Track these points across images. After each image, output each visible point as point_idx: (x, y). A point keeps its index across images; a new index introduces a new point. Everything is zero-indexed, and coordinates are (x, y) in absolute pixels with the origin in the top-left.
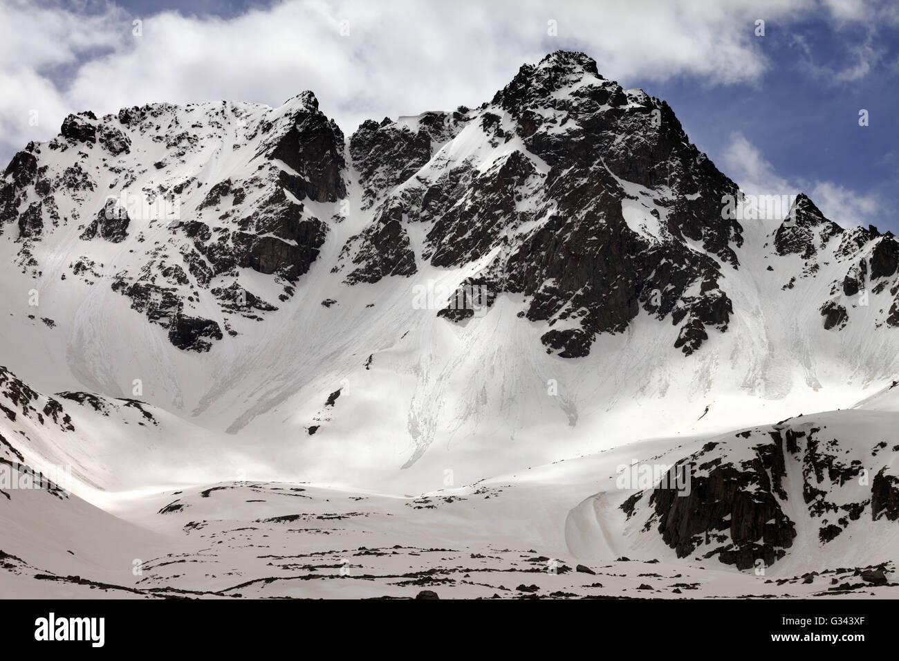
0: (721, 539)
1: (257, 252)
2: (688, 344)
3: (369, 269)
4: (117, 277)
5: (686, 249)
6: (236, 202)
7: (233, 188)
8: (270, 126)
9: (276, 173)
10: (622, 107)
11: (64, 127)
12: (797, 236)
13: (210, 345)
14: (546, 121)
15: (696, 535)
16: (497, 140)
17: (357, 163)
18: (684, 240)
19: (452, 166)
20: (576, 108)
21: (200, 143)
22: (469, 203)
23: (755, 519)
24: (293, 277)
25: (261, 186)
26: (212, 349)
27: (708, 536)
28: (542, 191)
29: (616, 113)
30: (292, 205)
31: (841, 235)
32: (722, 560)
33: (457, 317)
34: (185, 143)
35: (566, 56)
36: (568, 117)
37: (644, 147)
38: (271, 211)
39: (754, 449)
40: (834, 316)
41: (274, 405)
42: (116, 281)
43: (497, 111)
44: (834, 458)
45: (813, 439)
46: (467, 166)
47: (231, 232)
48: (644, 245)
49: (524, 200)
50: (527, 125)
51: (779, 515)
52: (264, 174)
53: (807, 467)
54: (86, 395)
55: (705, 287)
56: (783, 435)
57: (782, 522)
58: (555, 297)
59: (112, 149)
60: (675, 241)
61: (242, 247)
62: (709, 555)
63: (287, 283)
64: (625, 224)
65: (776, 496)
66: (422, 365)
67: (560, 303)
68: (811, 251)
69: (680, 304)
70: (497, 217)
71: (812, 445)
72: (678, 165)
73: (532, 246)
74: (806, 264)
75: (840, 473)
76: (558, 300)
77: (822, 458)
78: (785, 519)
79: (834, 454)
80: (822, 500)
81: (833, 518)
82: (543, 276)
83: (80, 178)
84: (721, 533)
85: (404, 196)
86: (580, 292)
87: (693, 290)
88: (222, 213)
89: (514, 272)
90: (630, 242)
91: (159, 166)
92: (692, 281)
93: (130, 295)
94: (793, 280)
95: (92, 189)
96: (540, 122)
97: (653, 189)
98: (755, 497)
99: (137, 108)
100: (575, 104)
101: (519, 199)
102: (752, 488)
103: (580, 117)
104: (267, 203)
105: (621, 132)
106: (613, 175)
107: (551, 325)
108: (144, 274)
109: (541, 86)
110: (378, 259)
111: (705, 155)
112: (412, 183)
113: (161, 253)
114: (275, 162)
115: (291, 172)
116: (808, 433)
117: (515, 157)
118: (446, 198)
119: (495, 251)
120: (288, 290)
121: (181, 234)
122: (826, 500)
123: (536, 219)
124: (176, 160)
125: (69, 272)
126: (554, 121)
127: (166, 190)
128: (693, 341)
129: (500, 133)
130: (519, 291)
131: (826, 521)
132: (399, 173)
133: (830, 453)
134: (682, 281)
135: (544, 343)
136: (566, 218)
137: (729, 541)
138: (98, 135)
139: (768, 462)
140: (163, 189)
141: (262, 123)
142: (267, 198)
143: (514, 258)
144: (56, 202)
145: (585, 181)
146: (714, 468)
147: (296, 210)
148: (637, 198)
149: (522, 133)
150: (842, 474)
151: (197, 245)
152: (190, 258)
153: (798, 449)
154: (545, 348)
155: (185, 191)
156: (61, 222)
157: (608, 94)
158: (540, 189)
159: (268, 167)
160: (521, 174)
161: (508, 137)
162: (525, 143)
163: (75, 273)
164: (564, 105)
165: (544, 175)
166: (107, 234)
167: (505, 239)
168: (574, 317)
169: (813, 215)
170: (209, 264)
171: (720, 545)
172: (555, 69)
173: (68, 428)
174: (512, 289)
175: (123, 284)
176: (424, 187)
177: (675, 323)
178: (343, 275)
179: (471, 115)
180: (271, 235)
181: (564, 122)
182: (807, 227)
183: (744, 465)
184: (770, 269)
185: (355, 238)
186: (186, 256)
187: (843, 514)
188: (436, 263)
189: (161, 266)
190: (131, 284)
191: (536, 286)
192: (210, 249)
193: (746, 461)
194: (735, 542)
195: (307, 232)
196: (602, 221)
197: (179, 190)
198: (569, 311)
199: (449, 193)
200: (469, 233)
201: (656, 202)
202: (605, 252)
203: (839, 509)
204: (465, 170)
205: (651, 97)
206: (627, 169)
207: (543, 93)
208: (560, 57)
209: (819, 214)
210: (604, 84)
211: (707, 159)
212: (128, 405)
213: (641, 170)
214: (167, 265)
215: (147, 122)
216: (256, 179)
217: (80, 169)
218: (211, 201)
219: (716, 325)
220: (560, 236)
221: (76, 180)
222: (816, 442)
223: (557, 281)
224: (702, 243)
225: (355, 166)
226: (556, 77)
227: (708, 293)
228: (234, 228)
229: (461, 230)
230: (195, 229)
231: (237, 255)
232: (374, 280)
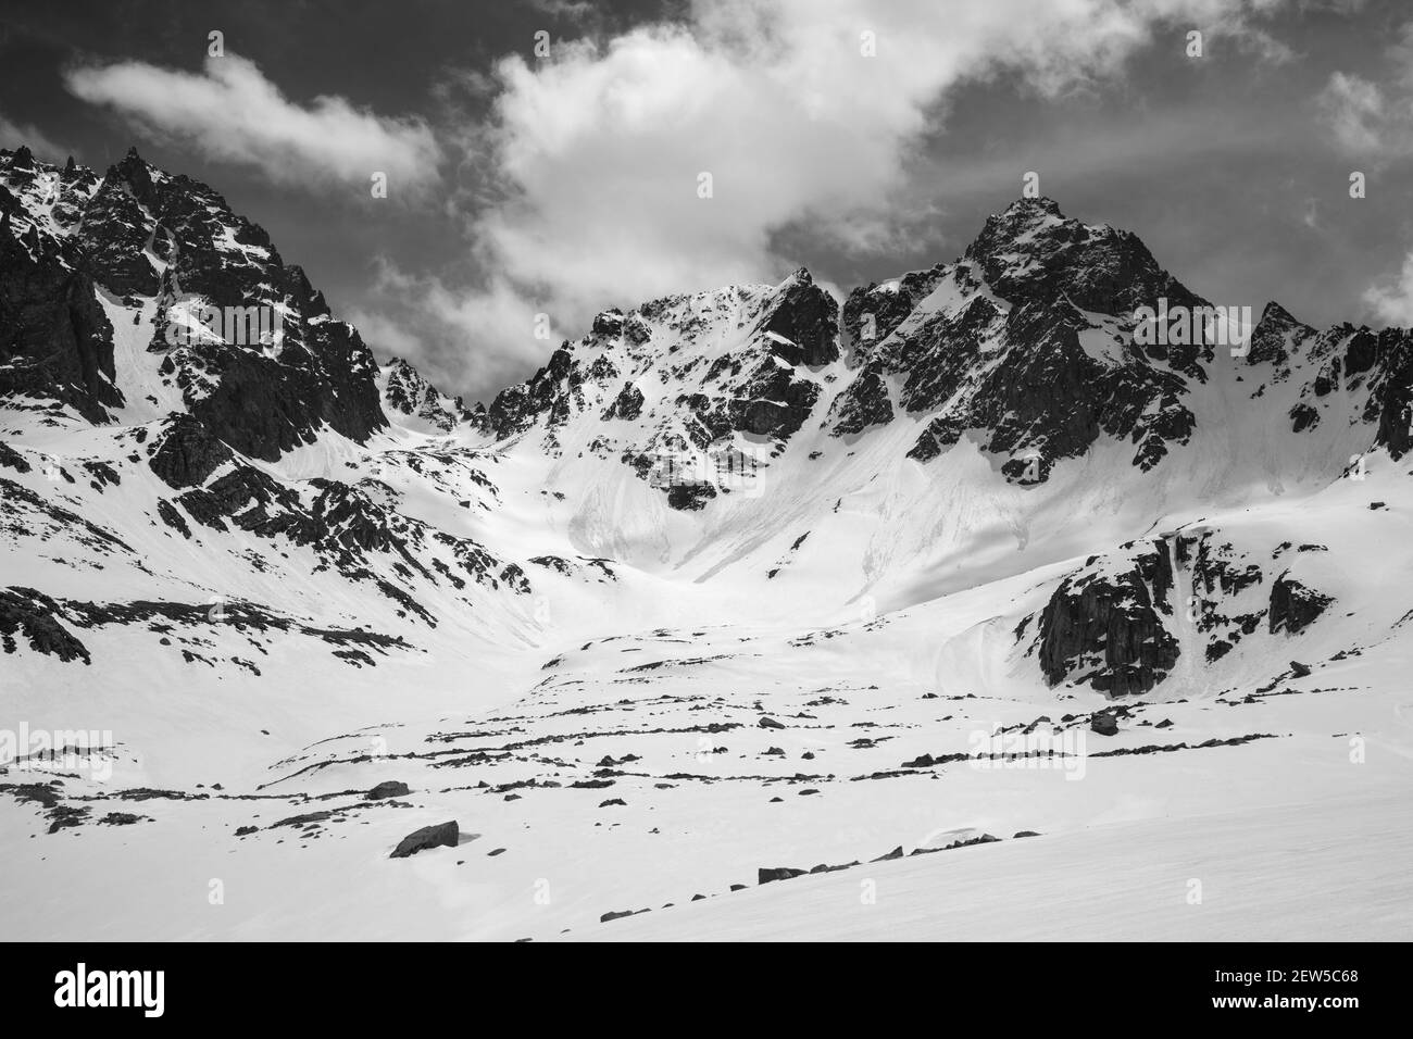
0: (1095, 662)
1: (751, 415)
2: (1146, 461)
3: (852, 420)
4: (627, 451)
5: (1149, 369)
6: (733, 373)
7: (732, 361)
8: (769, 302)
9: (769, 343)
10: (1083, 242)
11: (595, 324)
12: (1268, 344)
13: (704, 504)
14: (1010, 265)
15: (1070, 659)
16: (968, 289)
17: (849, 327)
18: (1148, 361)
19: (927, 319)
20: (1038, 250)
21: (710, 325)
22: (938, 350)
23: (1130, 638)
24: (784, 435)
25: (756, 356)
26: (706, 507)
27: (1082, 660)
28: (1004, 331)
29: (1077, 249)
30: (781, 371)
31: (1314, 337)
32: (1094, 686)
33: (925, 456)
34: (696, 327)
35: (1029, 202)
36: (1031, 259)
37: (1106, 276)
38: (763, 378)
39: (1133, 560)
40: (1304, 418)
41: (746, 553)
42: (625, 454)
43: (968, 263)
44: (1226, 564)
45: (1205, 545)
46: (941, 317)
47: (727, 400)
48: (1102, 369)
49: (987, 342)
50: (993, 270)
51: (1159, 632)
52: (758, 346)
53: (1197, 576)
54: (553, 559)
55: (1164, 403)
56: (1171, 544)
57: (1162, 640)
58: (1014, 429)
59: (635, 339)
60: (1138, 363)
61: (737, 413)
62: (1080, 682)
63: (779, 441)
64: (1082, 351)
65: (1158, 612)
66: (888, 504)
67: (1020, 433)
68: (1282, 357)
69: (1140, 423)
70: (963, 360)
71: (1204, 551)
72: (1141, 290)
73: (992, 383)
74: (1277, 371)
75: (1232, 581)
76: (1017, 431)
77: (1213, 565)
78: (1167, 637)
79: (1227, 559)
80: (1212, 612)
81: (1222, 633)
82: (1003, 409)
83: (605, 368)
84: (1095, 656)
85: (884, 351)
86: (1038, 421)
87: (1153, 408)
88: (721, 384)
89: (978, 409)
90: (1087, 368)
91: (673, 349)
92: (1152, 399)
93: (636, 465)
94: (1263, 387)
95: (616, 376)
96: (1005, 268)
97: (1117, 316)
98: (1129, 613)
99: (657, 301)
100: (1037, 246)
101: (983, 340)
102: (1126, 604)
103: (1043, 257)
104: (759, 371)
105: (1083, 266)
106: (1076, 308)
107: (1011, 454)
108: (649, 445)
109: (1005, 233)
110: (859, 411)
111: (1173, 278)
112: (892, 338)
113: (666, 425)
114: (769, 334)
115: (783, 340)
116: (1200, 539)
117: (978, 301)
118: (922, 349)
119: (961, 391)
120: (779, 447)
121: (685, 406)
122: (1216, 612)
123: (998, 357)
124: (689, 343)
125: (586, 451)
126: (1018, 265)
127: (677, 370)
128: (1151, 457)
129: (970, 283)
130: (984, 426)
131: (1215, 636)
132: (884, 330)
133: (1222, 559)
134: (1142, 399)
135: (1004, 473)
136: (1023, 352)
137: (1104, 664)
138: (623, 329)
139: (1149, 574)
140: (675, 369)
141: (763, 301)
142: (759, 367)
143: (977, 396)
144: (583, 391)
145: (1040, 315)
146: (1088, 583)
147: (785, 375)
148: (1101, 327)
149: (988, 279)
150: (1235, 581)
151: (698, 415)
152: (691, 427)
153: (1189, 557)
154: (1004, 478)
155: (693, 369)
156: (585, 407)
157: (1069, 232)
158: (1002, 329)
159: (761, 339)
160: (984, 318)
161: (977, 285)
162: (992, 289)
163: (592, 451)
164: (1028, 249)
165: (1006, 315)
166: (623, 414)
167: (970, 378)
168: (1033, 446)
169: (1284, 321)
170: (707, 431)
171: (1094, 669)
172: (1019, 216)
173: (524, 591)
174: (976, 425)
175: (631, 456)
176: (902, 341)
177: (1135, 442)
178: (830, 429)
179: (946, 270)
180: (762, 399)
181: (1027, 264)
182: (1278, 334)
183: (1119, 579)
184: (1239, 379)
185: (841, 394)
186: (688, 426)
187: (1234, 627)
188: (910, 409)
189: (664, 437)
190: (637, 455)
191: (998, 420)
192: (709, 417)
193: (1121, 574)
194: (1109, 666)
195: (797, 394)
196: (1058, 351)
197: (688, 368)
198: (1028, 440)
199: (924, 343)
200: (939, 377)
201: (1120, 328)
202: (1062, 380)
203: (1231, 623)
204: (938, 320)
205: (1116, 229)
206: (1091, 301)
207: (1007, 239)
208: (1023, 204)
209: (1291, 319)
210: (1065, 223)
211: (1176, 282)
212: (591, 564)
213: (1104, 300)
214: (669, 436)
215: (665, 312)
216: (751, 351)
217: (606, 359)
218: (712, 375)
219: (1177, 439)
220: (1018, 370)
221: (602, 370)
222: (1208, 548)
223: (1017, 413)
224: (1167, 362)
225: (848, 330)
226: (1020, 223)
227: (1167, 409)
228: (729, 396)
229: (933, 375)
230: (697, 401)
231: (733, 420)
232: (857, 430)
